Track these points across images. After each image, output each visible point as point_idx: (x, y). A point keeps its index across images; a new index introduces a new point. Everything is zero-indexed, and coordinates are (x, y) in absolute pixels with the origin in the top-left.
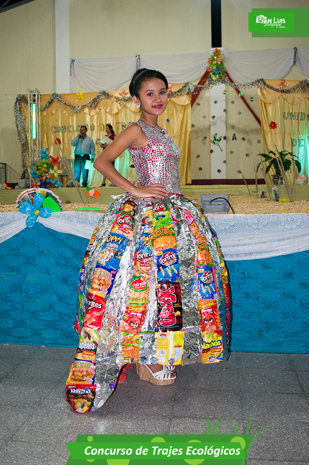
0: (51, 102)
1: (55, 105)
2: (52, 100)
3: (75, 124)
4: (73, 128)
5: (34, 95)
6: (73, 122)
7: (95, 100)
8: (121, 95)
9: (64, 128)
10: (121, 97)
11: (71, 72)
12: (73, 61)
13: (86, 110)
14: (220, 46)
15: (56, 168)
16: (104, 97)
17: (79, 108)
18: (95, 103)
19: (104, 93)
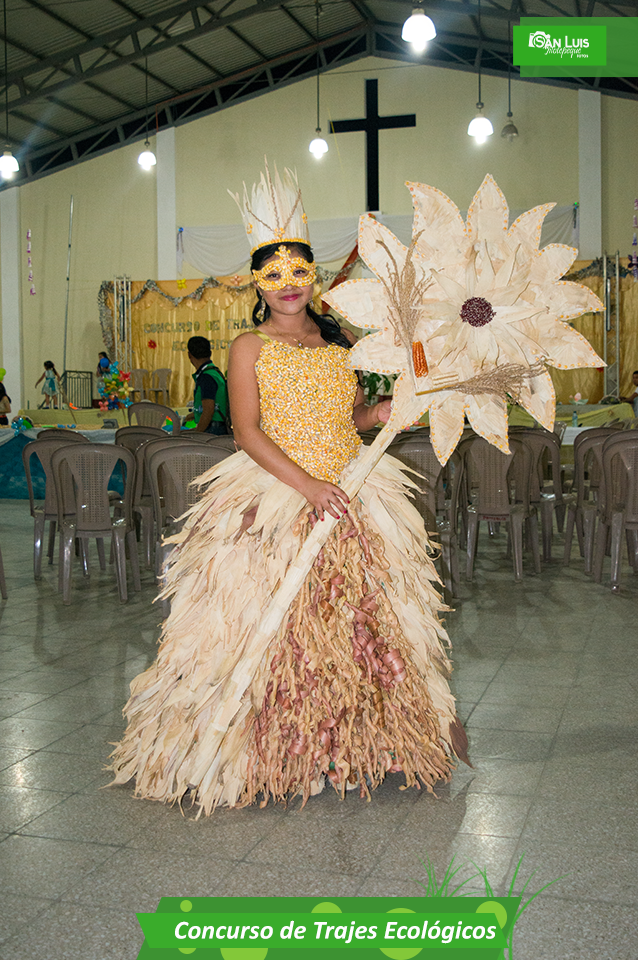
0: (144, 292)
1: (150, 296)
2: (146, 289)
3: (174, 322)
4: (173, 327)
5: (122, 283)
6: (172, 318)
7: (199, 290)
8: (233, 282)
9: (162, 327)
10: (233, 286)
11: (178, 245)
12: (181, 230)
13: (190, 304)
14: (377, 209)
15: (126, 385)
16: (211, 286)
17: (180, 301)
18: (200, 294)
19: (211, 280)
